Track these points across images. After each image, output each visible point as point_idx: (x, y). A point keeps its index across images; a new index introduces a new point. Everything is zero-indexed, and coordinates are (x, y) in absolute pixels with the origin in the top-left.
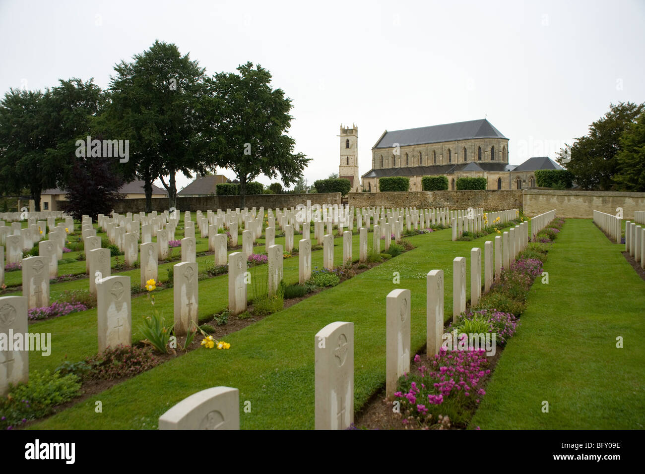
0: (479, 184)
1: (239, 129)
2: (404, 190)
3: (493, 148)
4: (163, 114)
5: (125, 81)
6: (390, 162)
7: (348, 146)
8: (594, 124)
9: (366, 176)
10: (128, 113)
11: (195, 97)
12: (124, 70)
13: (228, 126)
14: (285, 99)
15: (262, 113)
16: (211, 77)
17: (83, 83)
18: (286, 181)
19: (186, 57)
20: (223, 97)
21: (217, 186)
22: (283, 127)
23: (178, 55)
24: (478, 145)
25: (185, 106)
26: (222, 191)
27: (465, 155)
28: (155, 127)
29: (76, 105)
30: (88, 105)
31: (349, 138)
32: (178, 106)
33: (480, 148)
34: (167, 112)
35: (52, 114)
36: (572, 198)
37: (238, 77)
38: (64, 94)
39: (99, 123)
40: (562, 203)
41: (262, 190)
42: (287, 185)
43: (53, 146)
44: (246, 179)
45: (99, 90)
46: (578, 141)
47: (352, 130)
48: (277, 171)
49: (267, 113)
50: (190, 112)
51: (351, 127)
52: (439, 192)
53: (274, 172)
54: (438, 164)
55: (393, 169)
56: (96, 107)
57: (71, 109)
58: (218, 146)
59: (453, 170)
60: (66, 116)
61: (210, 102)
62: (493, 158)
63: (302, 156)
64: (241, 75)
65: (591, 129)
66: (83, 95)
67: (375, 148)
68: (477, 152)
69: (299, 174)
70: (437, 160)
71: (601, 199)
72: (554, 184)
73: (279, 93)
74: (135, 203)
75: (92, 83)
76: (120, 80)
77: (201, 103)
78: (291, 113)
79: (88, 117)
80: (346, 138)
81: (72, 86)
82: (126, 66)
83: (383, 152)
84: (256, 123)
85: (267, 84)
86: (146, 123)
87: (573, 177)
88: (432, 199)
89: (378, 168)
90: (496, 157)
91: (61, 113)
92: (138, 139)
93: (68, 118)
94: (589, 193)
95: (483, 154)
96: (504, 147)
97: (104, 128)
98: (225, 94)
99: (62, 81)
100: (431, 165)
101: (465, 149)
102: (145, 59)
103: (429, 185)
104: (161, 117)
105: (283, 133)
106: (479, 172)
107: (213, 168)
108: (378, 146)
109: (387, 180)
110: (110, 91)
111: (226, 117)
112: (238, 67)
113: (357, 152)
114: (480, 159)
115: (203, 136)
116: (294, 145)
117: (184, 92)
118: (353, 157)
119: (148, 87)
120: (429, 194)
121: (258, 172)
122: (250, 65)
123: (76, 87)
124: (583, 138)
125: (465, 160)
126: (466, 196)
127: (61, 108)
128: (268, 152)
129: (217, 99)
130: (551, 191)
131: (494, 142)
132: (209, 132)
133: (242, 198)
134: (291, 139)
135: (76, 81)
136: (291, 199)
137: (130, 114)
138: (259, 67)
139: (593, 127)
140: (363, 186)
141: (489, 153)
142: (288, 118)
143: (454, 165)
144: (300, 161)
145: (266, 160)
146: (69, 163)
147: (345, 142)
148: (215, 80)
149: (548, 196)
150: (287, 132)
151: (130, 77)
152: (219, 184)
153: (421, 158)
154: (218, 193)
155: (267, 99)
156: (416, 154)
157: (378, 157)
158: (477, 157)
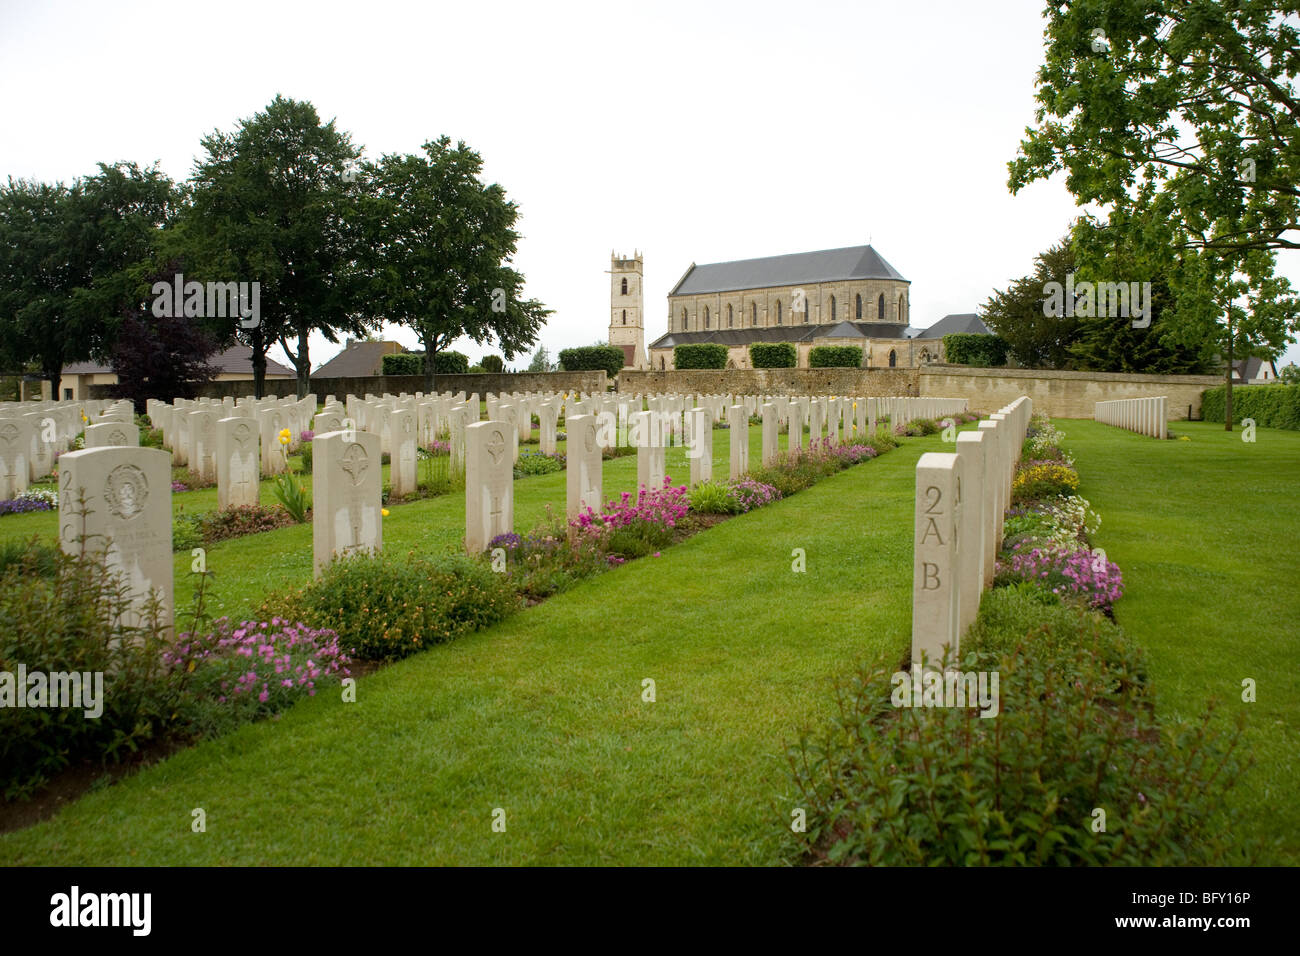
0: (848, 359)
1: (424, 253)
2: (718, 367)
3: (881, 298)
4: (287, 227)
5: (220, 166)
6: (701, 320)
7: (624, 291)
8: (1042, 257)
9: (657, 345)
10: (225, 224)
11: (344, 197)
12: (218, 146)
13: (403, 249)
14: (507, 202)
15: (465, 227)
16: (374, 162)
17: (141, 169)
18: (509, 349)
19: (331, 126)
20: (397, 198)
21: (385, 360)
22: (504, 252)
23: (317, 121)
24: (856, 292)
25: (328, 212)
26: (392, 368)
27: (834, 309)
28: (272, 251)
29: (127, 209)
30: (148, 209)
31: (627, 276)
32: (315, 212)
33: (858, 296)
34: (293, 223)
35: (84, 225)
36: (1000, 381)
37: (423, 162)
38: (105, 188)
39: (171, 242)
40: (983, 389)
41: (466, 367)
42: (509, 356)
43: (86, 283)
44: (435, 344)
45: (169, 182)
46: (1016, 285)
47: (633, 261)
48: (492, 332)
49: (475, 228)
50: (335, 223)
51: (631, 257)
52: (777, 371)
53: (486, 332)
54: (785, 324)
55: (705, 332)
56: (163, 213)
57: (117, 216)
58: (385, 286)
59: (812, 336)
60: (109, 229)
61: (371, 205)
62: (881, 316)
63: (537, 306)
64: (428, 159)
65: (1039, 265)
66: (140, 191)
67: (674, 294)
68: (854, 305)
69: (530, 336)
70: (783, 317)
71: (1048, 383)
72: (972, 358)
73: (496, 191)
74: (235, 389)
75: (157, 170)
76: (211, 164)
77: (355, 208)
78: (517, 227)
79: (151, 230)
80: (622, 276)
81: (120, 176)
82: (222, 138)
83: (689, 303)
84: (455, 245)
85: (475, 175)
86: (256, 243)
87: (1007, 347)
88: (765, 383)
89: (678, 330)
90: (887, 314)
91: (100, 223)
92: (242, 271)
93: (113, 233)
94: (1029, 373)
95: (864, 308)
96: (901, 296)
97: (182, 250)
98: (399, 193)
99: (103, 166)
100: (773, 326)
101: (833, 298)
102: (257, 128)
103: (762, 358)
104: (284, 232)
105: (504, 264)
106: (857, 339)
107: (377, 325)
108: (680, 292)
109: (689, 350)
110: (192, 183)
111: (401, 234)
112: (424, 144)
113: (641, 301)
114: (859, 316)
115: (358, 267)
116: (522, 285)
117: (325, 188)
118: (633, 310)
119: (261, 176)
120: (761, 373)
121: (457, 333)
122: (446, 141)
123: (128, 175)
124: (1025, 280)
125: (834, 318)
126: (824, 377)
127: (101, 214)
128: (475, 296)
129: (385, 201)
130: (966, 370)
131: (884, 287)
132: (370, 260)
133: (429, 378)
134: (517, 274)
135: (129, 165)
136: (517, 382)
137: (228, 227)
138: (461, 146)
139: (1040, 261)
140: (651, 364)
141: (875, 305)
142: (513, 237)
143: (814, 326)
144: (534, 314)
145: (471, 310)
146: (114, 314)
147: (620, 282)
148: (380, 167)
149: (962, 379)
150: (510, 261)
151: (227, 159)
152: (387, 355)
153: (755, 314)
154: (386, 371)
155: (475, 201)
156: (748, 306)
157: (679, 311)
158: (853, 314)
